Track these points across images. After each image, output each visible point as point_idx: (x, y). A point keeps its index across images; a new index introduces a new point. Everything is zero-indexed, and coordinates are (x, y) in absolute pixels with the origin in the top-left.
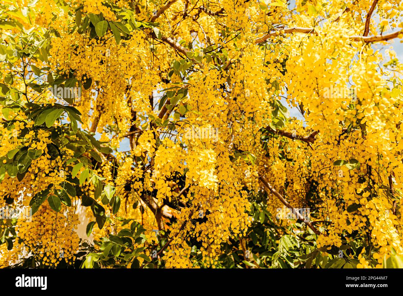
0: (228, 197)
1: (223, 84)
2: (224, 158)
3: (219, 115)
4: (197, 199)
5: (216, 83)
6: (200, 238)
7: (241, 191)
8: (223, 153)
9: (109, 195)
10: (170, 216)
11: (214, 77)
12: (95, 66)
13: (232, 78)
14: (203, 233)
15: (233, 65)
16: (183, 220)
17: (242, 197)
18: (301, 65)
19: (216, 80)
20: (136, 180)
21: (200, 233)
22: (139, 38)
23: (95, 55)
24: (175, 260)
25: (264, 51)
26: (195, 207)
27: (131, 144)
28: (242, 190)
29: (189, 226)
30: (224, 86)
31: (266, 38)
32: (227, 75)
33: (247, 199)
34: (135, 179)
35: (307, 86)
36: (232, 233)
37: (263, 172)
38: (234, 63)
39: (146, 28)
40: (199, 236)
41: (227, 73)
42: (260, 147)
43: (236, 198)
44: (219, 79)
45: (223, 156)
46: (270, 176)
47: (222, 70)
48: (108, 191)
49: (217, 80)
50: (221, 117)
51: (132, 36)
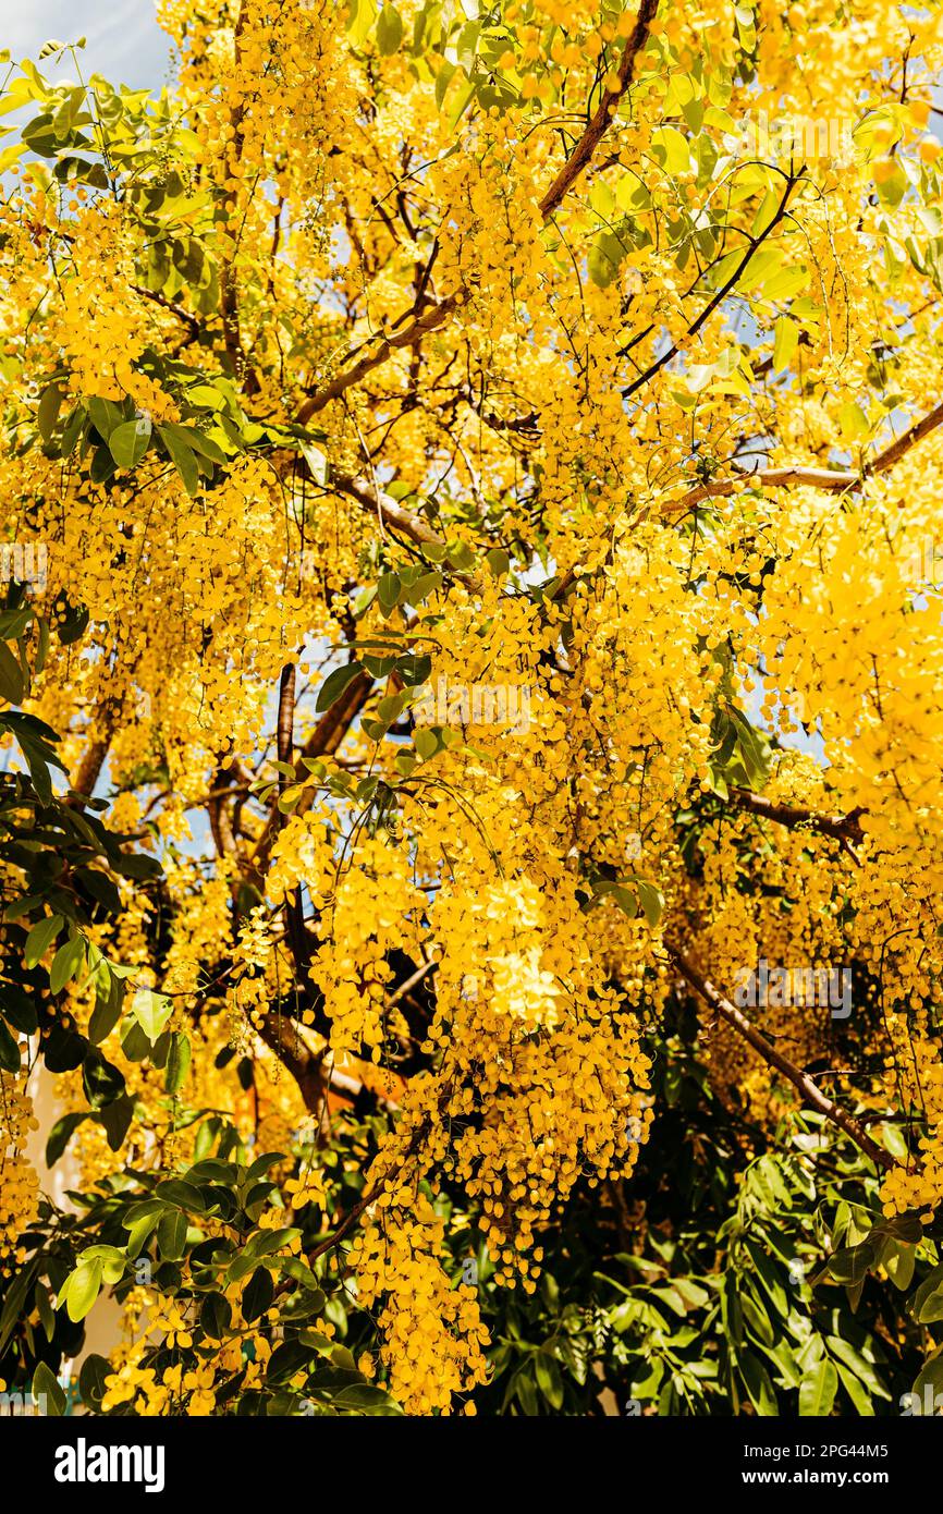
0: (574, 1038)
1: (551, 648)
2: (559, 900)
3: (539, 759)
4: (466, 1043)
5: (525, 646)
6: (478, 1183)
7: (617, 1017)
8: (555, 885)
9: (151, 1025)
10: (355, 1087)
11: (517, 625)
12: (98, 570)
13: (579, 627)
14: (486, 1163)
15: (581, 586)
16: (417, 1119)
17: (618, 1036)
18: (820, 609)
19: (525, 636)
20: (245, 974)
21: (476, 1164)
22: (254, 483)
23: (101, 537)
24: (391, 1268)
25: (691, 541)
26: (458, 1071)
27: (216, 828)
28: (620, 1012)
29: (437, 1141)
30: (553, 653)
31: (697, 498)
32: (561, 616)
33: (636, 1045)
34: (241, 968)
35: (842, 681)
36: (590, 1168)
37: (682, 930)
38: (586, 577)
39: (280, 448)
40: (474, 1176)
41: (561, 611)
42: (672, 854)
43: (600, 1043)
44: (535, 629)
45: (557, 896)
46: (705, 950)
47: (546, 600)
48: (147, 1011)
49: (530, 638)
50: (547, 768)
51: (228, 474)
